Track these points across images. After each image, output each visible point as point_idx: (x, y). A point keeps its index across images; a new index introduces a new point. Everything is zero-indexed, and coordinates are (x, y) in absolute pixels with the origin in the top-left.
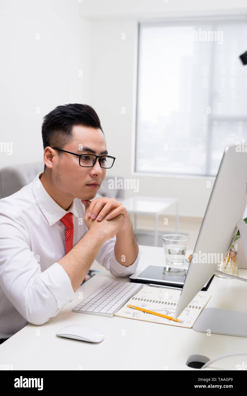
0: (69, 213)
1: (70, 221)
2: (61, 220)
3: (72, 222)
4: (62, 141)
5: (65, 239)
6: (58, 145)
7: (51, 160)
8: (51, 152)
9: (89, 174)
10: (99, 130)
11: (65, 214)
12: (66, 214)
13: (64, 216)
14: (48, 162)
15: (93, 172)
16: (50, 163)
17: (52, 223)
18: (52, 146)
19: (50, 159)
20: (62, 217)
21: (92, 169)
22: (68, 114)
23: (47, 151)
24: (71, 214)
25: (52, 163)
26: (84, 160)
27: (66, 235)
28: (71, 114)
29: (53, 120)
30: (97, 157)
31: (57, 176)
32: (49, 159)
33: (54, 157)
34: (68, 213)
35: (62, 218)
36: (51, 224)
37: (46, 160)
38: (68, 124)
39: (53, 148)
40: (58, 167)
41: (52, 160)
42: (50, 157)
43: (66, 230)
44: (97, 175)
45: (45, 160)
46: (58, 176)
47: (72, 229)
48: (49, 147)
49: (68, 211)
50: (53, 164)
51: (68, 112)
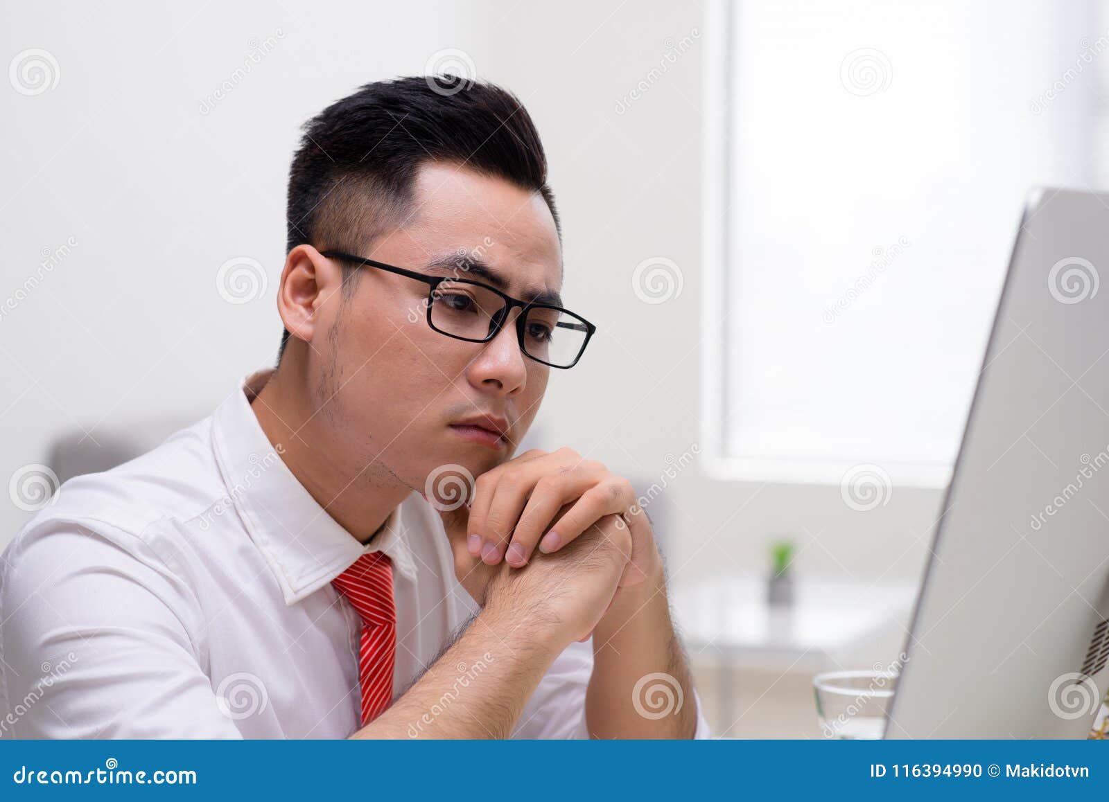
0: (374, 554)
1: (381, 592)
2: (337, 584)
3: (385, 594)
4: (365, 220)
5: (357, 669)
6: (346, 241)
7: (309, 306)
8: (312, 269)
9: (466, 374)
10: (537, 200)
11: (356, 558)
12: (361, 558)
13: (352, 567)
14: (296, 310)
15: (485, 367)
16: (301, 315)
17: (296, 592)
18: (322, 245)
19: (306, 301)
20: (340, 571)
21: (481, 354)
22: (407, 108)
23: (295, 261)
24: (386, 560)
25: (309, 318)
26: (449, 311)
27: (361, 655)
28: (419, 110)
29: (342, 129)
30: (511, 303)
31: (325, 376)
32: (301, 300)
33: (322, 293)
34: (367, 556)
35: (341, 576)
36: (290, 598)
37: (286, 303)
38: (399, 150)
39: (327, 254)
40: (334, 332)
41: (315, 303)
42: (308, 288)
43: (360, 632)
44: (500, 385)
45: (283, 303)
46: (328, 375)
47: (390, 625)
48: (308, 249)
49: (368, 546)
50: (313, 323)
51: (407, 103)
